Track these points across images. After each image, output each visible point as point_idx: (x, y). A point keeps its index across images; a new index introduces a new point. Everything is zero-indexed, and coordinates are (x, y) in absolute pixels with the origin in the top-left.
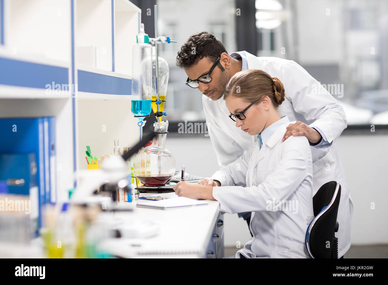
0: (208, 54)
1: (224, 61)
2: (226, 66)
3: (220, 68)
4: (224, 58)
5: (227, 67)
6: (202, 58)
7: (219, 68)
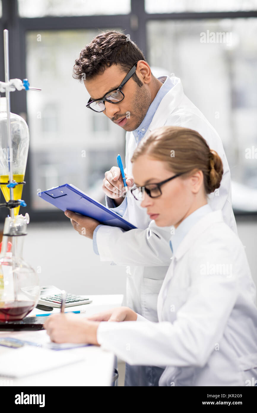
0: (120, 60)
1: (141, 73)
2: (145, 80)
3: (136, 81)
4: (142, 68)
5: (146, 82)
6: (110, 66)
7: (134, 82)
